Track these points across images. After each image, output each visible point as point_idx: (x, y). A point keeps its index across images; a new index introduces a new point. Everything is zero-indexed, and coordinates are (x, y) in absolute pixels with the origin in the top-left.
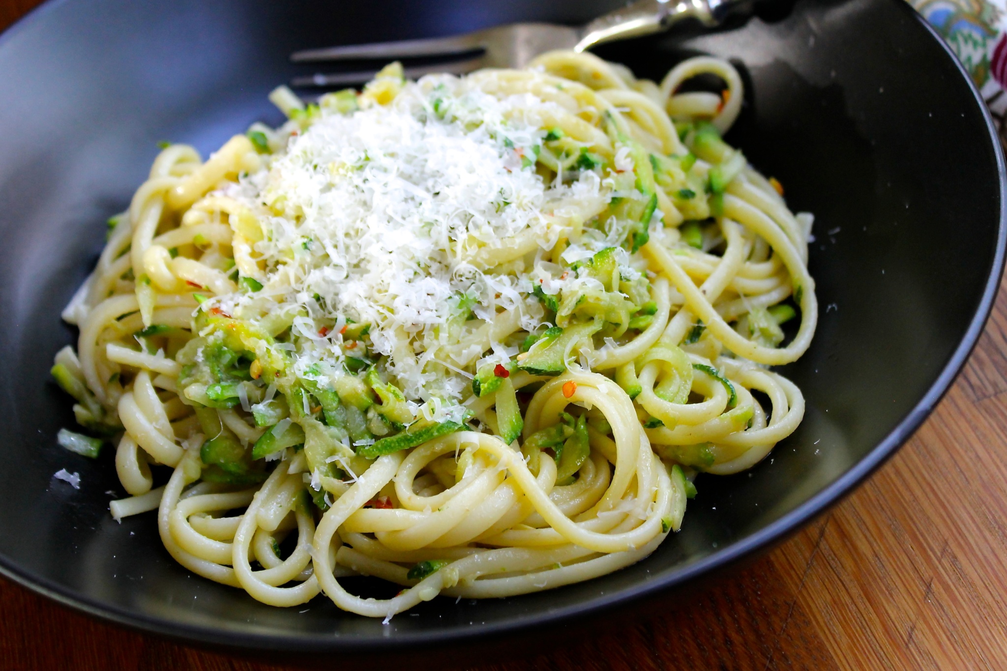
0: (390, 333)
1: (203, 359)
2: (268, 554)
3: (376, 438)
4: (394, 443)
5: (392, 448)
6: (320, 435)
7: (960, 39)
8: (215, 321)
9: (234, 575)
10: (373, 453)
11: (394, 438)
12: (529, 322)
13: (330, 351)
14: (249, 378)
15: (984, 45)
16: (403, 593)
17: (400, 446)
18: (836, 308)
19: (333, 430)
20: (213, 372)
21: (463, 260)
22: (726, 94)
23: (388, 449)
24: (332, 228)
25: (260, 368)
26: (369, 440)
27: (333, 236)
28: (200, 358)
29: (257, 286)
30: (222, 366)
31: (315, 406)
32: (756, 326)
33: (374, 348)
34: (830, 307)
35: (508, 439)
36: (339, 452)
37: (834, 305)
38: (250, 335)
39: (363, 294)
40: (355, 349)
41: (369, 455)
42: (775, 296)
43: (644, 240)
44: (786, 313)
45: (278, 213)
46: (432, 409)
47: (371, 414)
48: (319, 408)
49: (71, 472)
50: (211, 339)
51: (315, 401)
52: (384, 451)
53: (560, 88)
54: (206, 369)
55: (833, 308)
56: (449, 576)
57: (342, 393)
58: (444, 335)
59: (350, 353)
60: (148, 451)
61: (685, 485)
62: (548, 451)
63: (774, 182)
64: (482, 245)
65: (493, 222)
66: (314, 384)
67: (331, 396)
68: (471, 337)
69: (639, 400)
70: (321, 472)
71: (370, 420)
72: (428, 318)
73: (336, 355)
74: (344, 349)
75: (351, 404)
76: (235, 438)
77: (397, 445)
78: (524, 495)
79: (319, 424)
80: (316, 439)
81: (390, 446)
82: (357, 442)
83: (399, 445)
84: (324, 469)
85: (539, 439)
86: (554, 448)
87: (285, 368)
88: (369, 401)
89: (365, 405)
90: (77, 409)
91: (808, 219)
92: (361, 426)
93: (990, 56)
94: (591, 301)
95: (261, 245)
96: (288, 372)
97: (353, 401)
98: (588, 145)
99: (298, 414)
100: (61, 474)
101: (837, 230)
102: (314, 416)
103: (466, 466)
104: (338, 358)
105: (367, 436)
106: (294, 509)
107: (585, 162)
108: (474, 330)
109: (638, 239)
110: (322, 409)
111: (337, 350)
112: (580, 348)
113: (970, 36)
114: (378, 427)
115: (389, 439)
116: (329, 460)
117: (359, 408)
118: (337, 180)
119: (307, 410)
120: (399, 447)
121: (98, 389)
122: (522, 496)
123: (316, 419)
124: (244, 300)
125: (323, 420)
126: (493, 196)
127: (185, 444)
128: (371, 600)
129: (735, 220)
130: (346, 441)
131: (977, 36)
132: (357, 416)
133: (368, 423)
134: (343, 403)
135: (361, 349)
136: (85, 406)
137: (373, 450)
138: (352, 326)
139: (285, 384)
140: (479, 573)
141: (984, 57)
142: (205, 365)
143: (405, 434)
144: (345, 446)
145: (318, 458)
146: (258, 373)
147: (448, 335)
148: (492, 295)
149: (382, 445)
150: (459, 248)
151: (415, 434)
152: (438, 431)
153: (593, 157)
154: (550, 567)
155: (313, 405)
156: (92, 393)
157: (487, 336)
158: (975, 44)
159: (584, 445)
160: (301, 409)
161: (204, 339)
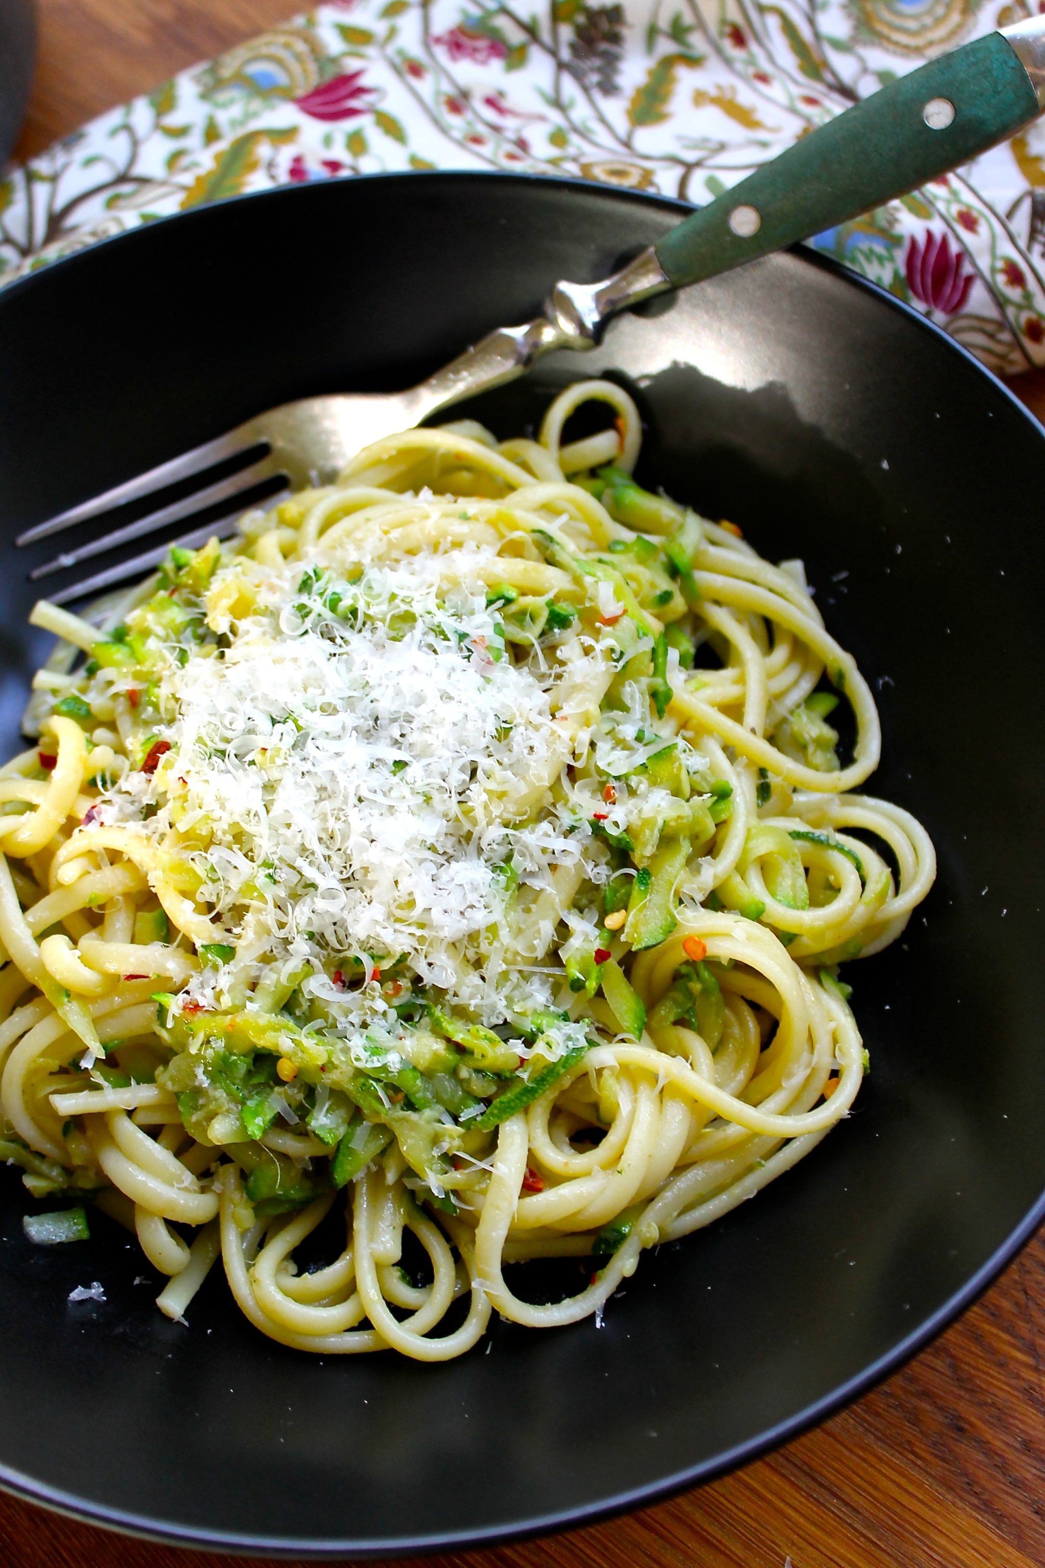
0: (442, 958)
1: (209, 1082)
2: (406, 1295)
3: (488, 1101)
4: (513, 1101)
5: (513, 1109)
6: (414, 1126)
7: (861, 259)
8: (202, 1026)
9: (380, 1338)
10: (490, 1122)
11: (509, 1095)
12: (600, 873)
13: (371, 1008)
14: (280, 1082)
15: (892, 259)
16: (600, 1278)
17: (523, 1102)
18: (892, 682)
19: (428, 1113)
20: (229, 1094)
21: (489, 824)
22: (620, 423)
23: (508, 1111)
24: (299, 841)
25: (295, 1069)
26: (477, 1107)
27: (303, 850)
28: (203, 1080)
29: (228, 953)
30: (237, 1081)
31: (393, 1094)
32: (807, 737)
33: (425, 982)
34: (881, 682)
35: (637, 1032)
36: (444, 1135)
37: (887, 678)
38: (263, 1031)
39: (380, 918)
40: (402, 993)
41: (486, 1128)
42: (806, 685)
43: (668, 696)
44: (827, 703)
45: (210, 842)
46: (548, 1044)
47: (464, 1073)
48: (401, 1096)
49: (88, 1286)
50: (210, 1053)
51: (393, 1089)
52: (504, 1116)
53: (465, 518)
54: (220, 1094)
55: (885, 684)
56: (648, 1235)
57: (423, 1064)
58: (504, 934)
59: (396, 1002)
60: (181, 1220)
61: (842, 991)
62: (681, 1022)
63: (726, 524)
64: (502, 795)
65: (506, 761)
66: (384, 1068)
67: (410, 1075)
68: (532, 918)
69: (764, 918)
70: (437, 1172)
71: (468, 1081)
72: (479, 919)
73: (381, 1011)
74: (386, 998)
75: (436, 1071)
76: (284, 1157)
77: (518, 1102)
78: (696, 1101)
79: (409, 1115)
80: (413, 1134)
81: (509, 1107)
82: (462, 1115)
83: (521, 1101)
84: (438, 1165)
85: (667, 1012)
86: (686, 1017)
87: (329, 1057)
88: (451, 1057)
89: (453, 1064)
90: (29, 1182)
91: (796, 566)
92: (457, 1091)
93: (903, 271)
94: (673, 824)
95: (206, 893)
96: (336, 1062)
97: (439, 1068)
98: (550, 596)
99: (377, 1113)
100: (77, 1294)
101: (844, 575)
102: (398, 1107)
103: (616, 1096)
104: (384, 1014)
105: (470, 1102)
106: (407, 1222)
107: (558, 620)
108: (533, 907)
109: (661, 698)
110: (406, 1096)
111: (380, 1005)
112: (682, 887)
113: (871, 251)
114: (480, 1087)
115: (503, 1098)
116: (436, 1153)
117: (446, 1071)
118: (275, 774)
119: (387, 1104)
120: (523, 1104)
121: (46, 1147)
122: (694, 1104)
123: (402, 1109)
124: (224, 981)
125: (410, 1105)
126: (491, 727)
127: (217, 1186)
128: (567, 1302)
129: (717, 603)
130: (447, 1118)
131: (879, 249)
132: (446, 1083)
133: (465, 1085)
134: (427, 1075)
135: (407, 989)
136: (39, 1174)
137: (489, 1119)
138: (386, 965)
139: (339, 1077)
140: (675, 1214)
141: (896, 274)
142: (216, 1089)
143: (524, 1086)
144: (450, 1126)
145: (424, 1156)
146: (293, 1075)
147: (508, 929)
148: (537, 853)
149: (499, 1109)
150: (479, 813)
151: (535, 1081)
152: (564, 1067)
153: (563, 608)
154: (750, 1169)
155: (391, 1092)
156: (41, 1156)
157: (554, 909)
158: (880, 259)
159: (716, 997)
160: (380, 1106)
161: (198, 1056)
